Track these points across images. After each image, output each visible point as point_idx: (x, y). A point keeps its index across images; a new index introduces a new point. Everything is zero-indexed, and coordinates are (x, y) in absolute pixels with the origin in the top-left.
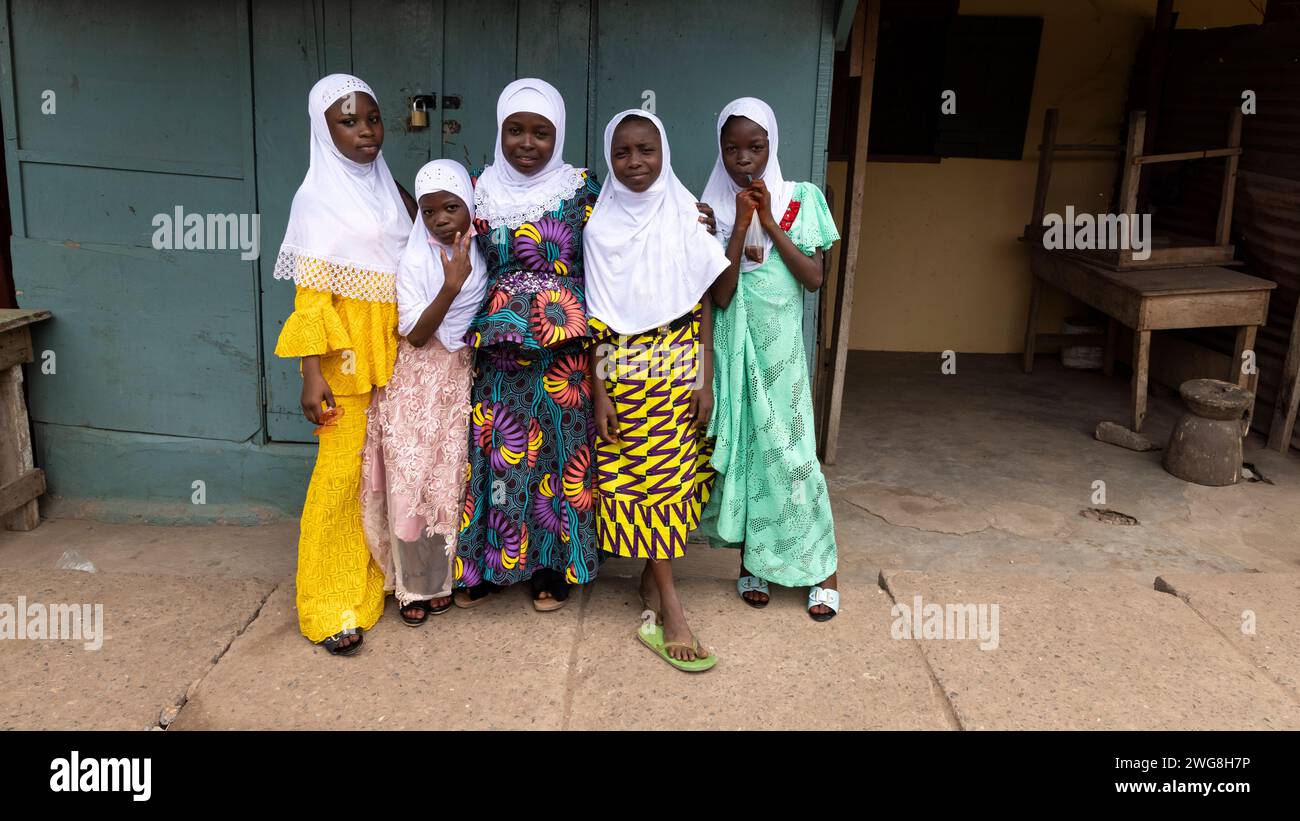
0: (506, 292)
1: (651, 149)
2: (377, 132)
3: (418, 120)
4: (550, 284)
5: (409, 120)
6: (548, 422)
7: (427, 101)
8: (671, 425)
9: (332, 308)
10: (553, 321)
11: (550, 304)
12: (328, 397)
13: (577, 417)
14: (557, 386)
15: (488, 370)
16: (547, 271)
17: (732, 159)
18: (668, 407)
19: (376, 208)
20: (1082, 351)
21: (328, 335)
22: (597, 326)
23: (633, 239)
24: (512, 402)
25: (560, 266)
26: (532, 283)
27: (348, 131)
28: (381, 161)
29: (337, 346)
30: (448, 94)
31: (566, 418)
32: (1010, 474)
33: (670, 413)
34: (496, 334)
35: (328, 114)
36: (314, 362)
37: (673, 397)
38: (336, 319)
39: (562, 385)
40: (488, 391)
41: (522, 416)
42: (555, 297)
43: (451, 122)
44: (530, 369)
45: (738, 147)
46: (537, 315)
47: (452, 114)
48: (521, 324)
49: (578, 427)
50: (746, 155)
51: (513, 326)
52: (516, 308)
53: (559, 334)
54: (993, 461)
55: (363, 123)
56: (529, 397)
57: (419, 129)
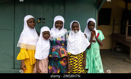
0: (55, 48)
1: (78, 27)
2: (35, 24)
3: (39, 22)
4: (61, 47)
5: (38, 22)
6: (60, 68)
7: (40, 19)
8: (79, 68)
9: (26, 52)
10: (62, 53)
11: (62, 50)
12: (25, 67)
13: (65, 67)
14: (62, 63)
15: (51, 60)
16: (61, 45)
17: (90, 27)
18: (79, 65)
19: (34, 35)
20: (119, 49)
21: (25, 56)
22: (69, 54)
23: (76, 40)
24: (55, 65)
25: (63, 44)
26: (59, 47)
27: (30, 24)
28: (35, 28)
29: (27, 58)
30: (43, 18)
31: (63, 68)
32: (117, 67)
33: (79, 66)
34: (54, 56)
35: (27, 21)
36: (23, 61)
37: (80, 64)
38: (27, 53)
39: (63, 62)
40: (51, 63)
41: (56, 67)
42: (62, 49)
43: (44, 22)
44: (58, 60)
45: (91, 25)
46: (60, 52)
47: (44, 21)
48: (58, 54)
49: (65, 69)
50: (92, 27)
51: (56, 54)
52: (57, 51)
53: (63, 56)
54: (114, 65)
55: (33, 23)
56: (58, 64)
57: (39, 23)
